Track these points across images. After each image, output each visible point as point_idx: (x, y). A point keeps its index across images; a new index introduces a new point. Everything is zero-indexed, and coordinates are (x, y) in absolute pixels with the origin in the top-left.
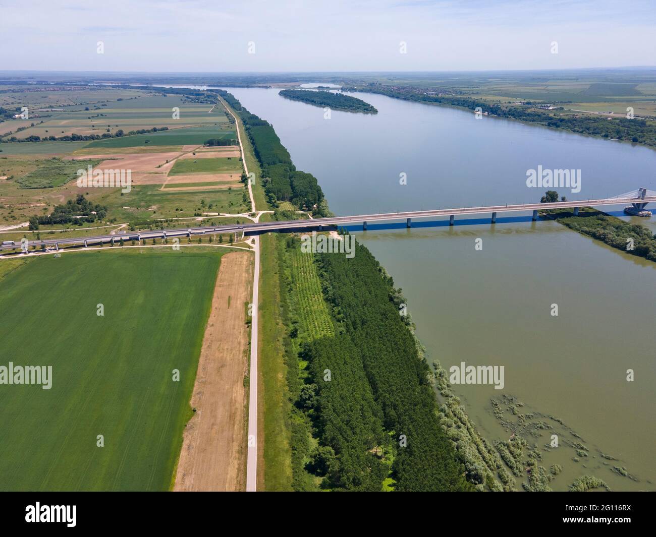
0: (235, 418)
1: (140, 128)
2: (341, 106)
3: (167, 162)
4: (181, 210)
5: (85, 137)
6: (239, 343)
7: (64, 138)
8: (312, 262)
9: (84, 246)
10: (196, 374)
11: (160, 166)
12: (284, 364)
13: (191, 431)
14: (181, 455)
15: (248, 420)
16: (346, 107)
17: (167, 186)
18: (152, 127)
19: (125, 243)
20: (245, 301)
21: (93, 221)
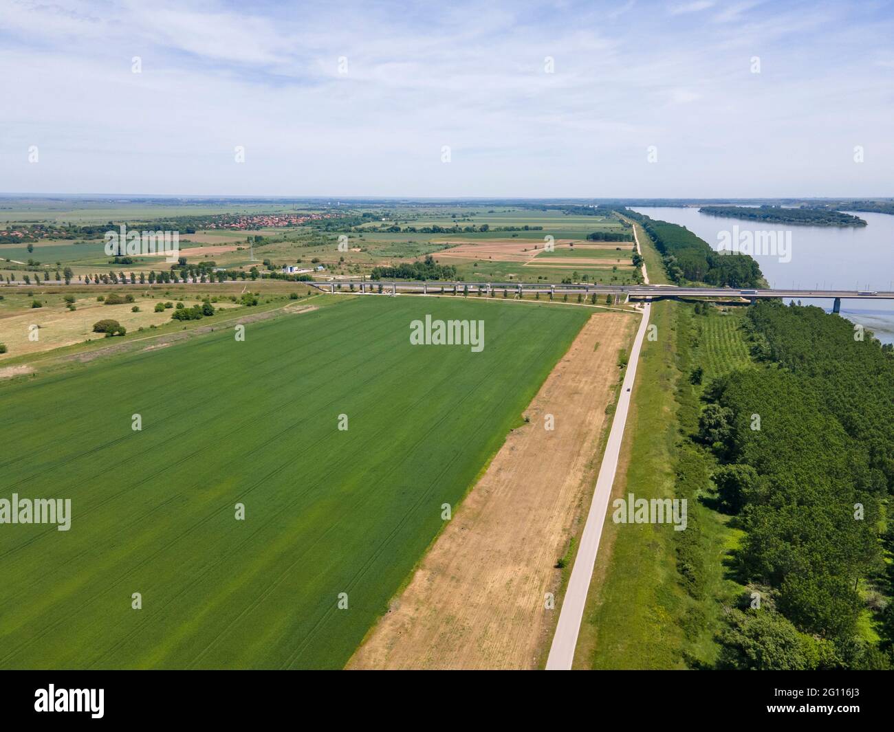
0: (585, 437)
1: (509, 225)
2: (800, 218)
3: (536, 248)
4: (546, 278)
5: (447, 229)
6: (606, 380)
7: (425, 229)
8: (735, 328)
9: (423, 293)
10: (536, 393)
11: (526, 250)
12: (675, 401)
13: (518, 436)
14: (499, 453)
15: (606, 441)
16: (808, 220)
17: (530, 264)
18: (524, 225)
19: (470, 294)
20: (621, 348)
21: (437, 279)
